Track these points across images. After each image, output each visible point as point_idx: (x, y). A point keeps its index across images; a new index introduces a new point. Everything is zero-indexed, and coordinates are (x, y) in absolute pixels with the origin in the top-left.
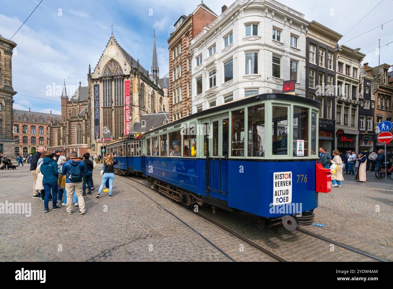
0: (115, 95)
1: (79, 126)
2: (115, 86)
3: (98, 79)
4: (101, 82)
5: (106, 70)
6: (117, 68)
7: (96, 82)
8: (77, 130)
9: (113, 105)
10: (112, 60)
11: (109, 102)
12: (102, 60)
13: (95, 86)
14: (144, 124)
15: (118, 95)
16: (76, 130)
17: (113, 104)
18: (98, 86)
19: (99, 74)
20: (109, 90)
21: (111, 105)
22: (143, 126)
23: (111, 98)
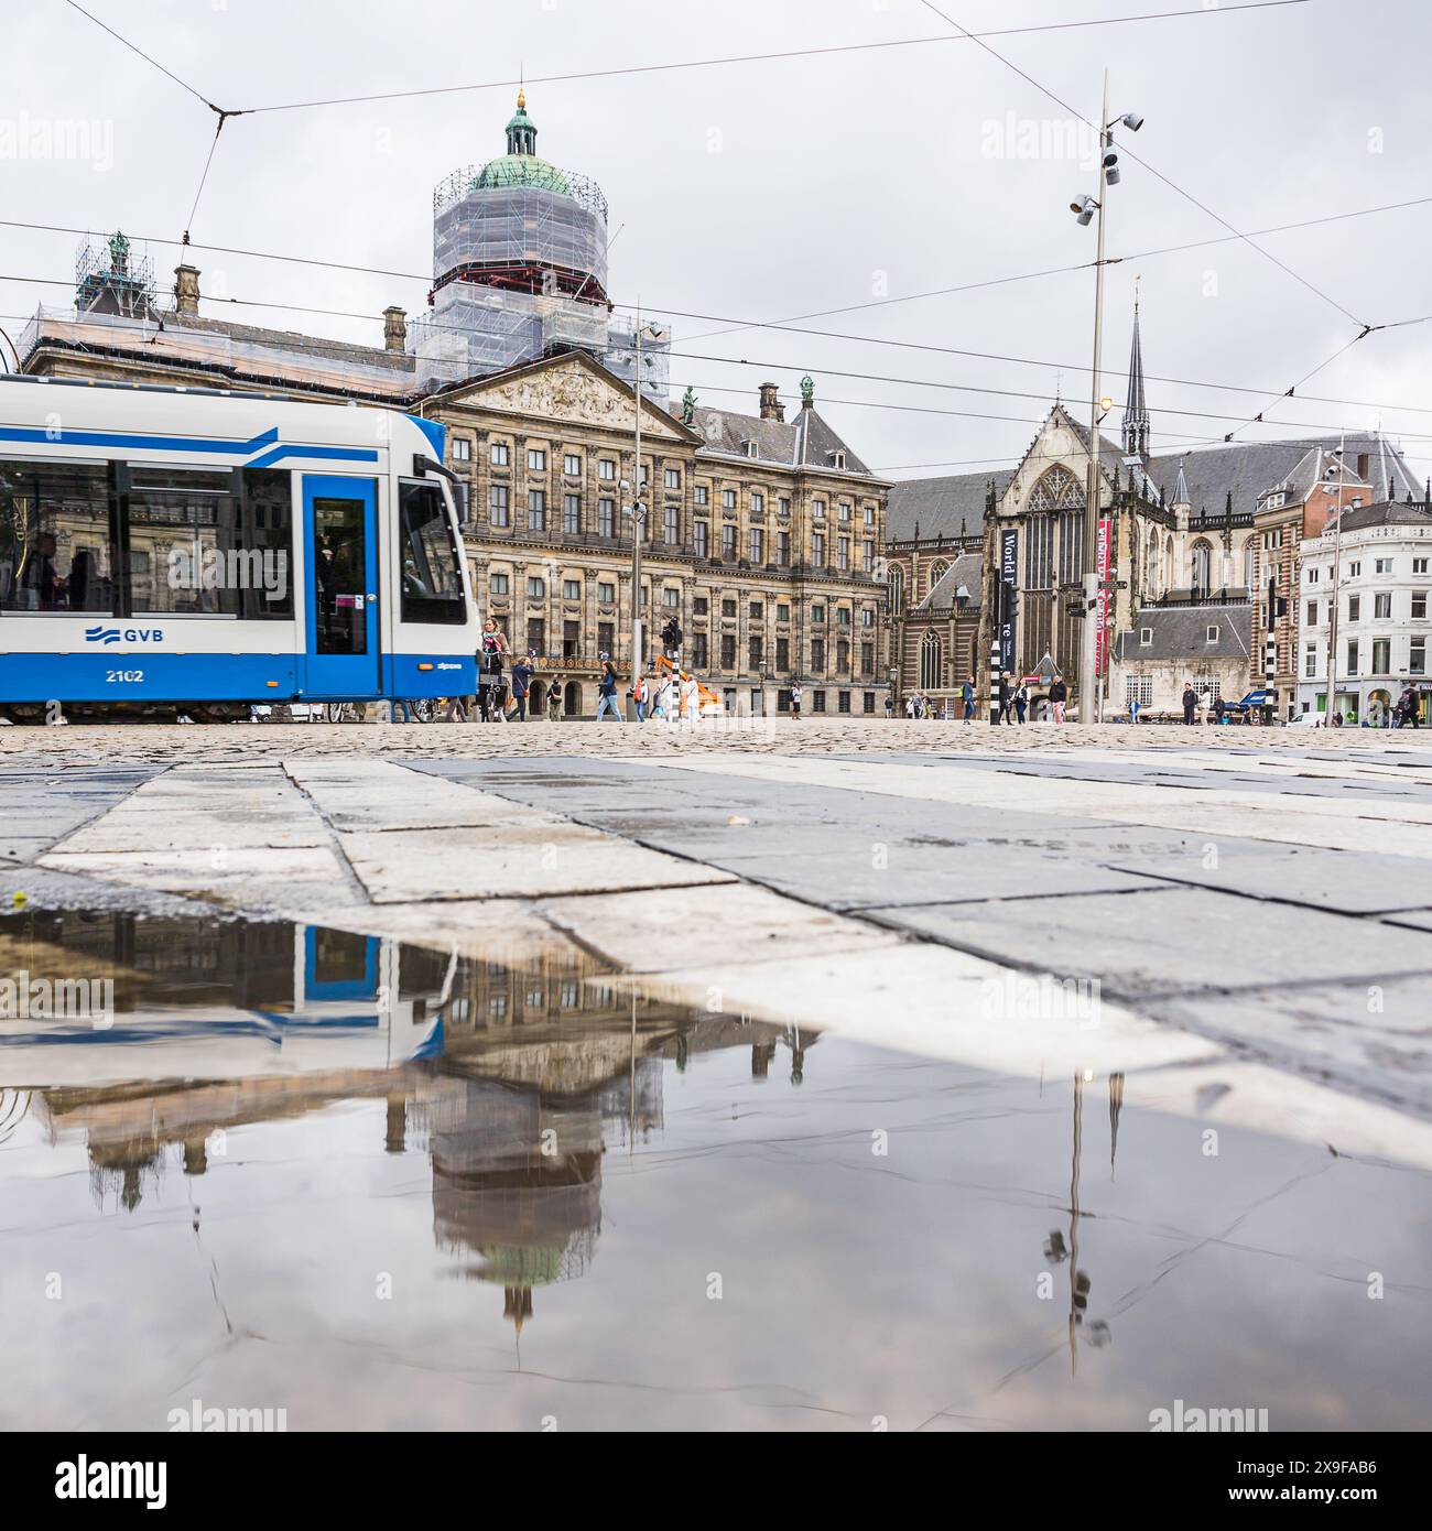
0: (1062, 558)
1: (928, 637)
2: (1062, 535)
3: (1013, 518)
4: (1022, 524)
5: (1037, 492)
6: (1070, 489)
7: (1010, 525)
8: (924, 648)
9: (1056, 584)
10: (1057, 468)
11: (1042, 577)
12: (1026, 467)
13: (1005, 534)
14: (1146, 639)
15: (1070, 557)
16: (919, 646)
17: (1054, 582)
18: (1015, 532)
19: (1017, 502)
20: (1043, 546)
21: (1050, 585)
22: (1144, 644)
23: (1050, 567)
